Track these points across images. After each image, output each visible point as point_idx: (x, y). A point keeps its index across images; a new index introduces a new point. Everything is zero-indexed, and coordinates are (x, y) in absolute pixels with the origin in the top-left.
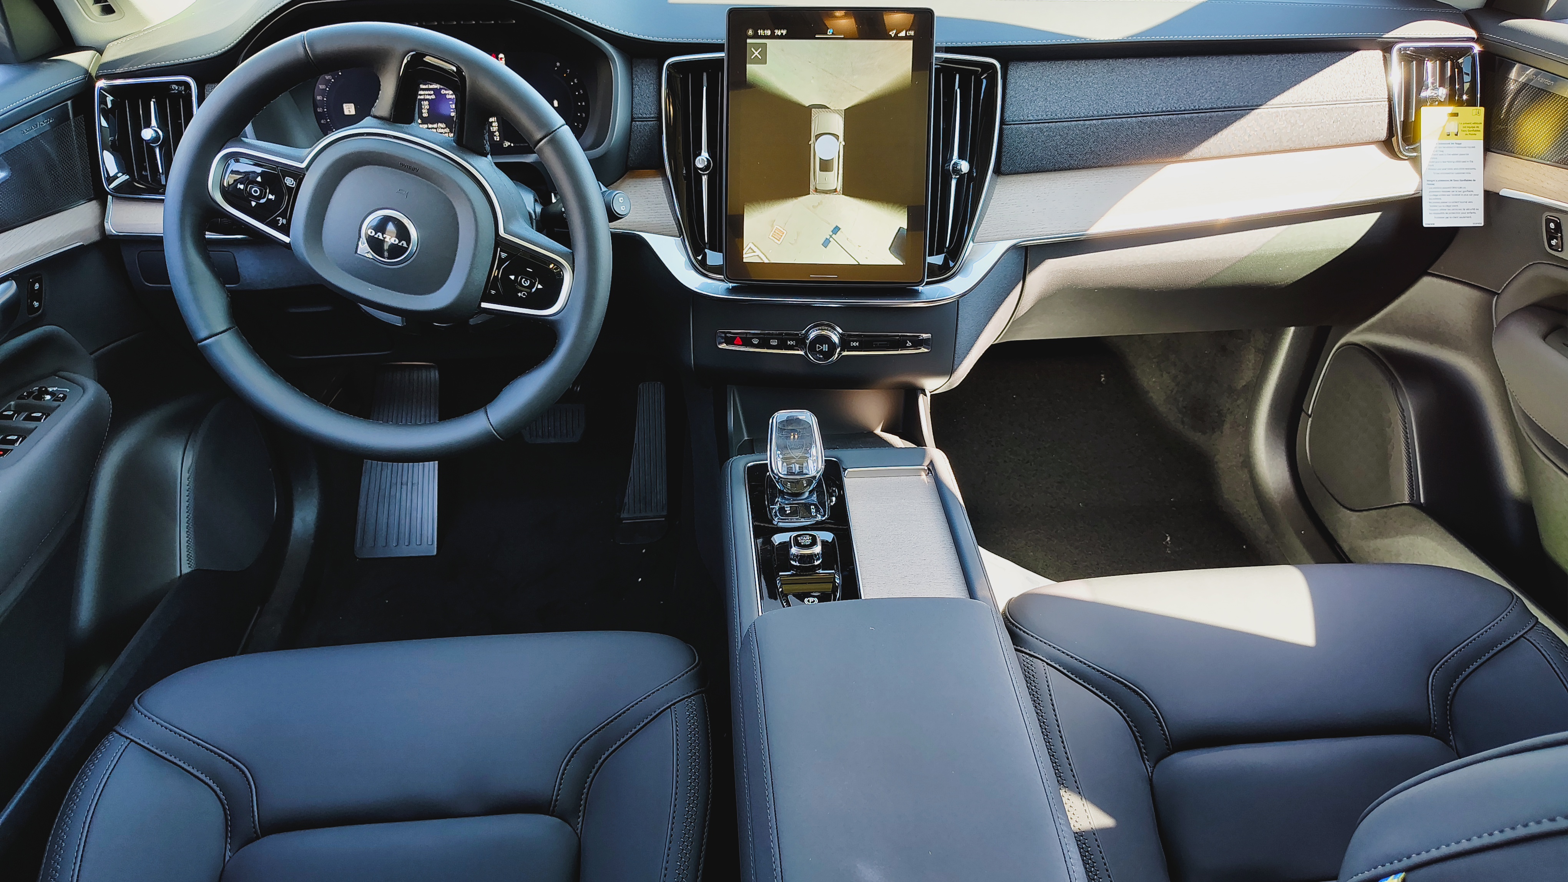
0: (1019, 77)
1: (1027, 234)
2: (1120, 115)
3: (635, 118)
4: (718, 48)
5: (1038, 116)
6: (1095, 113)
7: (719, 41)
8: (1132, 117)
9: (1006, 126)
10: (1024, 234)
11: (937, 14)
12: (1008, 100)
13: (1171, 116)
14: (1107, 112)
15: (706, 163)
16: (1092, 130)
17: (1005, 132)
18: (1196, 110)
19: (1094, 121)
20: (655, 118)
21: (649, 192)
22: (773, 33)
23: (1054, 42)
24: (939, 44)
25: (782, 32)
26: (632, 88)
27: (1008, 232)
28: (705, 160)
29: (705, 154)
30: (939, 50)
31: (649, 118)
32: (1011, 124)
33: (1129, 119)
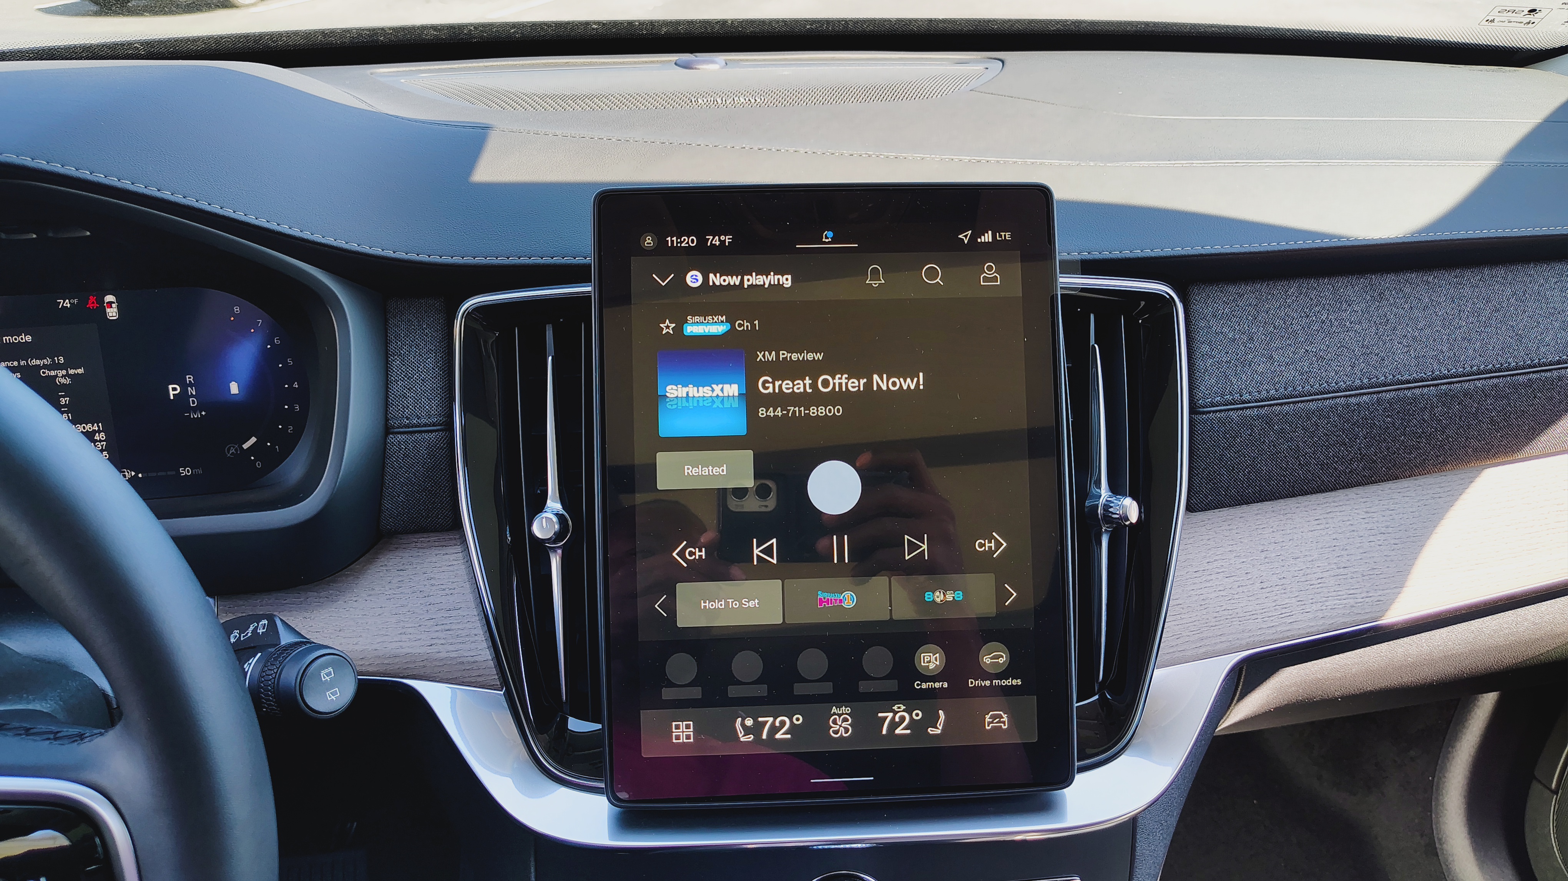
0: (1214, 316)
1: (1262, 638)
2: (1408, 382)
3: (393, 427)
4: (577, 274)
5: (1259, 392)
6: (1365, 381)
7: (579, 260)
8: (1428, 386)
9: (1199, 417)
10: (1257, 639)
11: (1059, 194)
12: (1199, 364)
13: (1495, 381)
14: (1386, 378)
15: (557, 527)
16: (1362, 414)
17: (1200, 427)
18: (1535, 366)
19: (1365, 397)
20: (441, 425)
21: (432, 582)
22: (702, 241)
23: (1283, 246)
24: (1065, 256)
25: (723, 238)
26: (387, 362)
27: (1223, 639)
28: (555, 519)
29: (554, 505)
30: (1069, 267)
31: (425, 425)
32: (1209, 412)
33: (1426, 390)
